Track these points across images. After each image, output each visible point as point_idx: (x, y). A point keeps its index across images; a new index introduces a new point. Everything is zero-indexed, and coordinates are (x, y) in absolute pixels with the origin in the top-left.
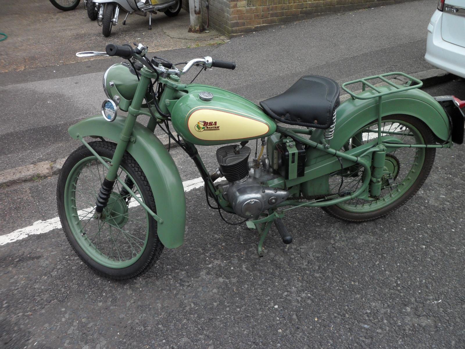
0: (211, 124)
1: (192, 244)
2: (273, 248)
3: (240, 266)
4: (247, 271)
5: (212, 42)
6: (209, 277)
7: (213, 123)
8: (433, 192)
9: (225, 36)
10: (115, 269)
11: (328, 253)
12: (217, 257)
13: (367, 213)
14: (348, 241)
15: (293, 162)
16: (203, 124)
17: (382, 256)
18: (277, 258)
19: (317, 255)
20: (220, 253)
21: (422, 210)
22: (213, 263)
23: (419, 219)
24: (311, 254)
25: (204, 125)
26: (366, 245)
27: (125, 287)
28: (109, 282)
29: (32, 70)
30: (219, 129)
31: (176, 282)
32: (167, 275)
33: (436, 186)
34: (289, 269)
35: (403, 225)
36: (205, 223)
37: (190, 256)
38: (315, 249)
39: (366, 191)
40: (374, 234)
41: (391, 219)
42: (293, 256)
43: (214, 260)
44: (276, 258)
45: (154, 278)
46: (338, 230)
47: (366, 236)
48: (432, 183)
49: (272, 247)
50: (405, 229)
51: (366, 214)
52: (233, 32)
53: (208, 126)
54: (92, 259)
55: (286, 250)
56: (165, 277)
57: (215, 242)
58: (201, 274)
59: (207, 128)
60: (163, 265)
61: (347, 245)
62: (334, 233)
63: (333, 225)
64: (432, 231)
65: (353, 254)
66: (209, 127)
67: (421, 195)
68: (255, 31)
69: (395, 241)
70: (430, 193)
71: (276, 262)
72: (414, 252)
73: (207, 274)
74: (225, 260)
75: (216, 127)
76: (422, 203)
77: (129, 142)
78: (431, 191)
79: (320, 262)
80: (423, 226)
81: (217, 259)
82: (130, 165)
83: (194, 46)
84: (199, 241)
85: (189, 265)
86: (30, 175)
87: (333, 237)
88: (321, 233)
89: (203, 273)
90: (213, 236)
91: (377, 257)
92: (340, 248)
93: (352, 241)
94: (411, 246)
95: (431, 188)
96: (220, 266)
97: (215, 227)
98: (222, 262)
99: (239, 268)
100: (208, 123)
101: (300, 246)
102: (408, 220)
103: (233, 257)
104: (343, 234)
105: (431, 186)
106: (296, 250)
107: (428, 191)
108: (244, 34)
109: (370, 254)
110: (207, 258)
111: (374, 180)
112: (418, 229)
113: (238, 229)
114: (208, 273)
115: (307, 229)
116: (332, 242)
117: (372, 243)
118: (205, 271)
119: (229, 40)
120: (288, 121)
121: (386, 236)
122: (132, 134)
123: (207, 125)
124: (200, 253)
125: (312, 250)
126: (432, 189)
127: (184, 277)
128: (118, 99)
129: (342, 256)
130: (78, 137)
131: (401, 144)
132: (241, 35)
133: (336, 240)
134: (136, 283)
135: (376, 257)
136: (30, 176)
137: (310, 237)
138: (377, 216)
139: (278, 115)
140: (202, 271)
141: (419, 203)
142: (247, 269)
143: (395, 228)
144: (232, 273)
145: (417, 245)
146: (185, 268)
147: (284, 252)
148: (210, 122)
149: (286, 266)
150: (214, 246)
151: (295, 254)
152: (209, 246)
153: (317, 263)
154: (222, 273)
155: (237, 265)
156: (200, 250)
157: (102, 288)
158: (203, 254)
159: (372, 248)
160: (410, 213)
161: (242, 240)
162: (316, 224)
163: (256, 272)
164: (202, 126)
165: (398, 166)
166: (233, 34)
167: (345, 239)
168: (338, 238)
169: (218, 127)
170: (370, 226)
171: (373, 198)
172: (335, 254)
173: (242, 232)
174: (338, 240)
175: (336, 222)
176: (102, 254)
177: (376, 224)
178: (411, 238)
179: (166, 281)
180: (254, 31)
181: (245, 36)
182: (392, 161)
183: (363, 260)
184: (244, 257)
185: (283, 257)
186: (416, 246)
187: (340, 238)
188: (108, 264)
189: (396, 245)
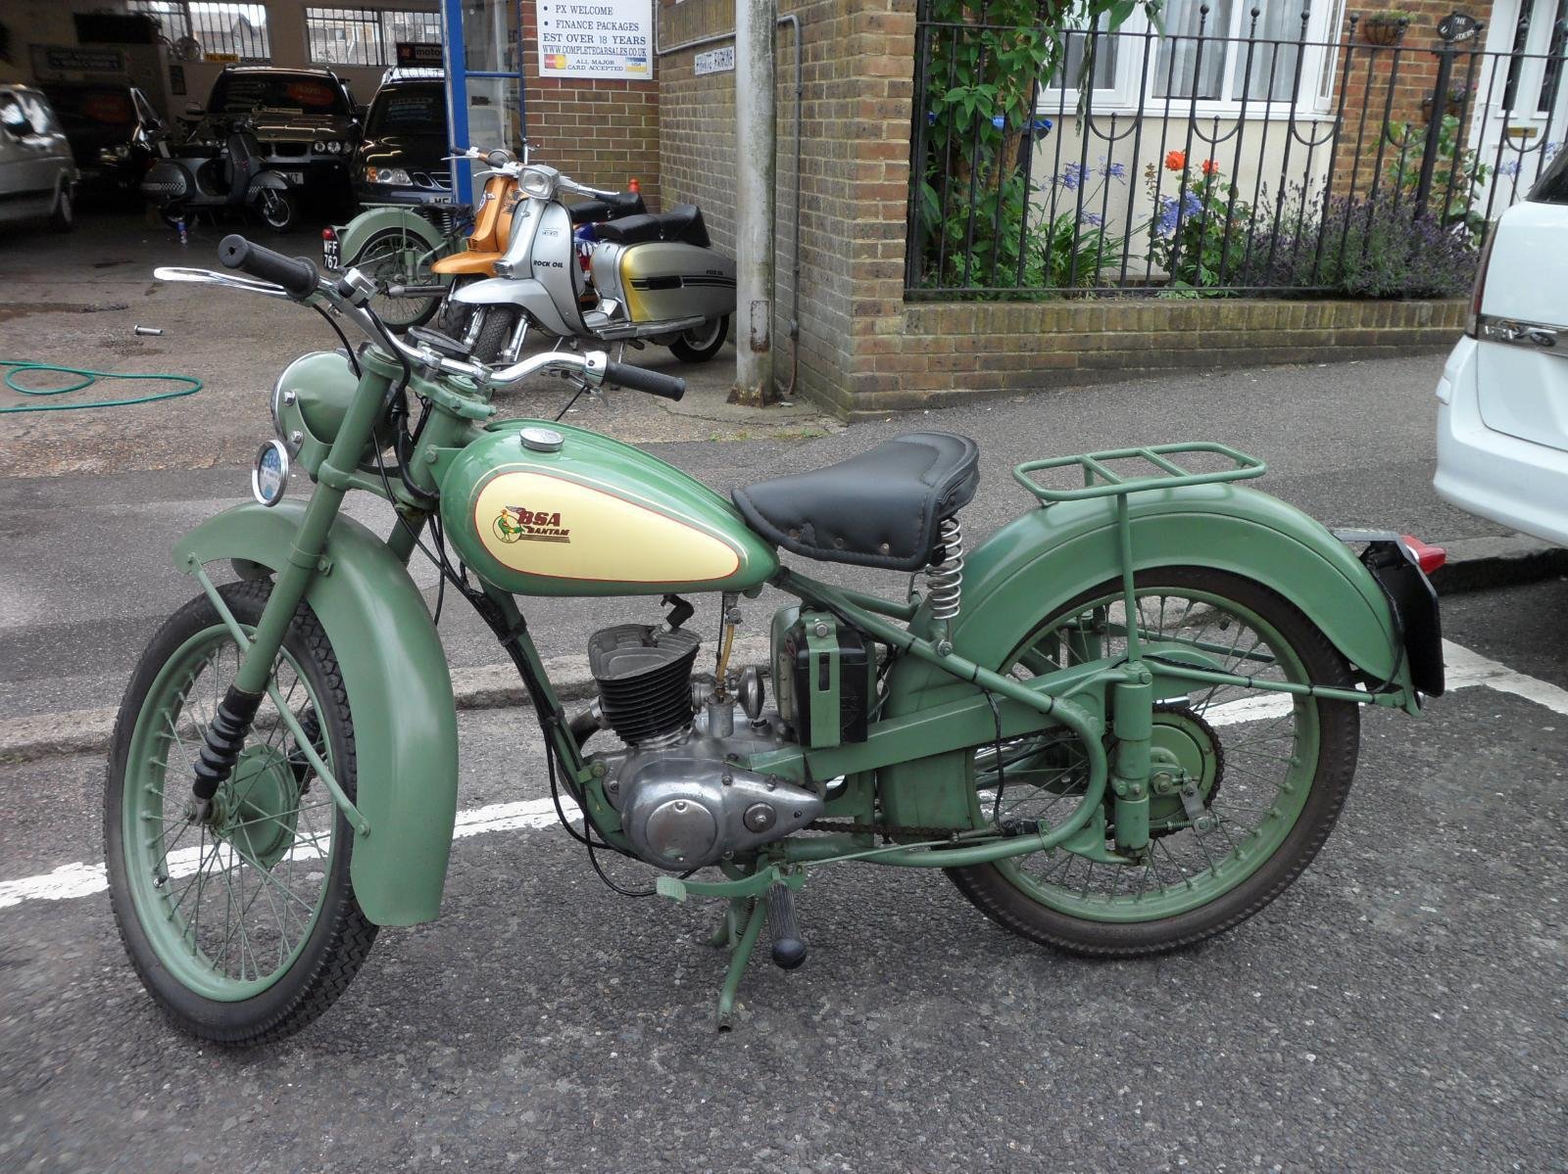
0: (541, 518)
1: (513, 971)
2: (774, 1009)
3: (644, 1050)
4: (659, 1068)
5: (789, 431)
6: (526, 1072)
7: (549, 518)
8: (1397, 892)
9: (836, 416)
10: (219, 1002)
11: (955, 1043)
12: (578, 1017)
13: (1126, 927)
14: (1044, 1012)
15: (824, 685)
16: (517, 516)
17: (1148, 1070)
18: (777, 1040)
19: (917, 1045)
20: (592, 1004)
21: (1339, 944)
22: (559, 1032)
23: (1319, 969)
24: (897, 1039)
25: (520, 521)
26: (1102, 1030)
27: (244, 1073)
28: (200, 1053)
29: (232, 468)
30: (567, 541)
31: (413, 1075)
32: (391, 1051)
33: (1412, 876)
34: (806, 1076)
35: (1254, 983)
36: (581, 915)
37: (489, 1004)
38: (917, 1025)
39: (1094, 825)
40: (1140, 999)
41: (1217, 960)
42: (831, 1040)
43: (565, 1023)
44: (774, 1041)
45: (348, 1057)
46: (1019, 976)
47: (1111, 1005)
48: (1404, 865)
49: (770, 1005)
50: (1259, 994)
51: (1121, 929)
52: (857, 405)
53: (531, 525)
54: (161, 964)
55: (817, 1018)
56: (385, 1057)
57: (588, 971)
58: (505, 1061)
59: (531, 530)
60: (391, 1022)
61: (1032, 1027)
62: (1000, 986)
63: (1005, 960)
64: (1355, 1012)
65: (1046, 1054)
66: (536, 527)
67: (1352, 899)
68: (930, 408)
69: (1212, 1029)
70: (1383, 896)
71: (766, 1051)
72: (1268, 1069)
73: (525, 1064)
74: (602, 1029)
75: (557, 532)
76: (1345, 922)
77: (314, 572)
78: (1391, 889)
79: (919, 1068)
80: (1327, 993)
81: (577, 1024)
82: (313, 652)
83: (730, 436)
84: (537, 965)
85: (475, 1030)
86: (102, 734)
87: (992, 997)
88: (954, 979)
89: (511, 1061)
90: (590, 954)
91: (1130, 1072)
92: (1003, 1032)
93: (1055, 1014)
94: (1265, 1051)
95: (1392, 879)
96: (576, 1044)
97: (605, 928)
98: (590, 1032)
99: (638, 1057)
100: (531, 514)
101: (868, 1011)
102: (1279, 968)
103: (633, 1022)
104: (1031, 991)
105: (1396, 875)
106: (852, 1022)
107: (1379, 889)
108: (895, 415)
109: (1106, 1060)
110: (544, 1017)
111: (1120, 786)
112: (1305, 998)
113: (679, 941)
114: (528, 1062)
115: (910, 962)
116: (985, 1009)
117: (1126, 1026)
118: (520, 1054)
119: (843, 429)
120: (806, 546)
121: (1183, 1011)
122: (323, 549)
123: (529, 521)
124: (527, 997)
125: (905, 1028)
126: (1395, 883)
127: (447, 1065)
128: (298, 441)
129: (1004, 1057)
130: (190, 562)
131: (1213, 671)
132: (883, 417)
133: (1000, 1008)
134: (283, 1064)
135: (1124, 1073)
136: (102, 738)
137: (914, 989)
138: (1162, 943)
139: (777, 527)
140: (511, 1052)
141: (1333, 920)
142: (662, 1062)
143: (1222, 990)
144: (607, 1070)
145: (1285, 1052)
146: (460, 1037)
147: (805, 1024)
148: (539, 514)
149: (799, 1067)
150: (582, 982)
151: (841, 1033)
152: (565, 981)
153: (909, 1071)
154: (572, 1066)
155: (635, 1047)
156: (532, 989)
157: (169, 1067)
158: (538, 1002)
159: (1121, 1042)
160: (1293, 950)
161: (678, 975)
162: (946, 951)
163: (689, 1075)
164: (513, 523)
165: (1216, 754)
166: (857, 412)
167: (1033, 1005)
168: (1010, 1000)
169: (565, 532)
170: (1133, 975)
171: (1123, 856)
172: (980, 1048)
173: (689, 952)
174: (1008, 1008)
175: (1018, 952)
176: (199, 951)
177: (1158, 971)
178: (1271, 1025)
179: (384, 1068)
180: (925, 408)
181: (897, 420)
182: (1189, 730)
183: (1076, 1076)
184: (668, 1026)
185: (797, 1040)
186: (1282, 1054)
187: (1015, 1001)
188: (205, 985)
189: (1210, 1040)
